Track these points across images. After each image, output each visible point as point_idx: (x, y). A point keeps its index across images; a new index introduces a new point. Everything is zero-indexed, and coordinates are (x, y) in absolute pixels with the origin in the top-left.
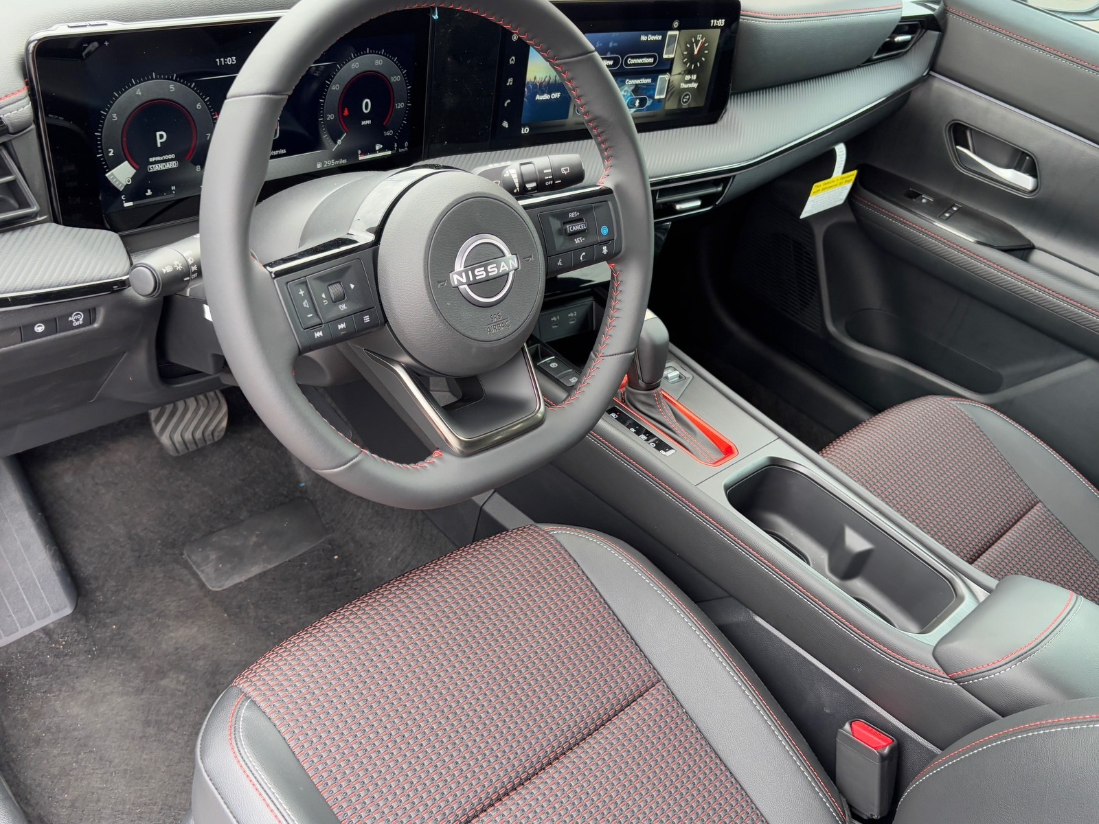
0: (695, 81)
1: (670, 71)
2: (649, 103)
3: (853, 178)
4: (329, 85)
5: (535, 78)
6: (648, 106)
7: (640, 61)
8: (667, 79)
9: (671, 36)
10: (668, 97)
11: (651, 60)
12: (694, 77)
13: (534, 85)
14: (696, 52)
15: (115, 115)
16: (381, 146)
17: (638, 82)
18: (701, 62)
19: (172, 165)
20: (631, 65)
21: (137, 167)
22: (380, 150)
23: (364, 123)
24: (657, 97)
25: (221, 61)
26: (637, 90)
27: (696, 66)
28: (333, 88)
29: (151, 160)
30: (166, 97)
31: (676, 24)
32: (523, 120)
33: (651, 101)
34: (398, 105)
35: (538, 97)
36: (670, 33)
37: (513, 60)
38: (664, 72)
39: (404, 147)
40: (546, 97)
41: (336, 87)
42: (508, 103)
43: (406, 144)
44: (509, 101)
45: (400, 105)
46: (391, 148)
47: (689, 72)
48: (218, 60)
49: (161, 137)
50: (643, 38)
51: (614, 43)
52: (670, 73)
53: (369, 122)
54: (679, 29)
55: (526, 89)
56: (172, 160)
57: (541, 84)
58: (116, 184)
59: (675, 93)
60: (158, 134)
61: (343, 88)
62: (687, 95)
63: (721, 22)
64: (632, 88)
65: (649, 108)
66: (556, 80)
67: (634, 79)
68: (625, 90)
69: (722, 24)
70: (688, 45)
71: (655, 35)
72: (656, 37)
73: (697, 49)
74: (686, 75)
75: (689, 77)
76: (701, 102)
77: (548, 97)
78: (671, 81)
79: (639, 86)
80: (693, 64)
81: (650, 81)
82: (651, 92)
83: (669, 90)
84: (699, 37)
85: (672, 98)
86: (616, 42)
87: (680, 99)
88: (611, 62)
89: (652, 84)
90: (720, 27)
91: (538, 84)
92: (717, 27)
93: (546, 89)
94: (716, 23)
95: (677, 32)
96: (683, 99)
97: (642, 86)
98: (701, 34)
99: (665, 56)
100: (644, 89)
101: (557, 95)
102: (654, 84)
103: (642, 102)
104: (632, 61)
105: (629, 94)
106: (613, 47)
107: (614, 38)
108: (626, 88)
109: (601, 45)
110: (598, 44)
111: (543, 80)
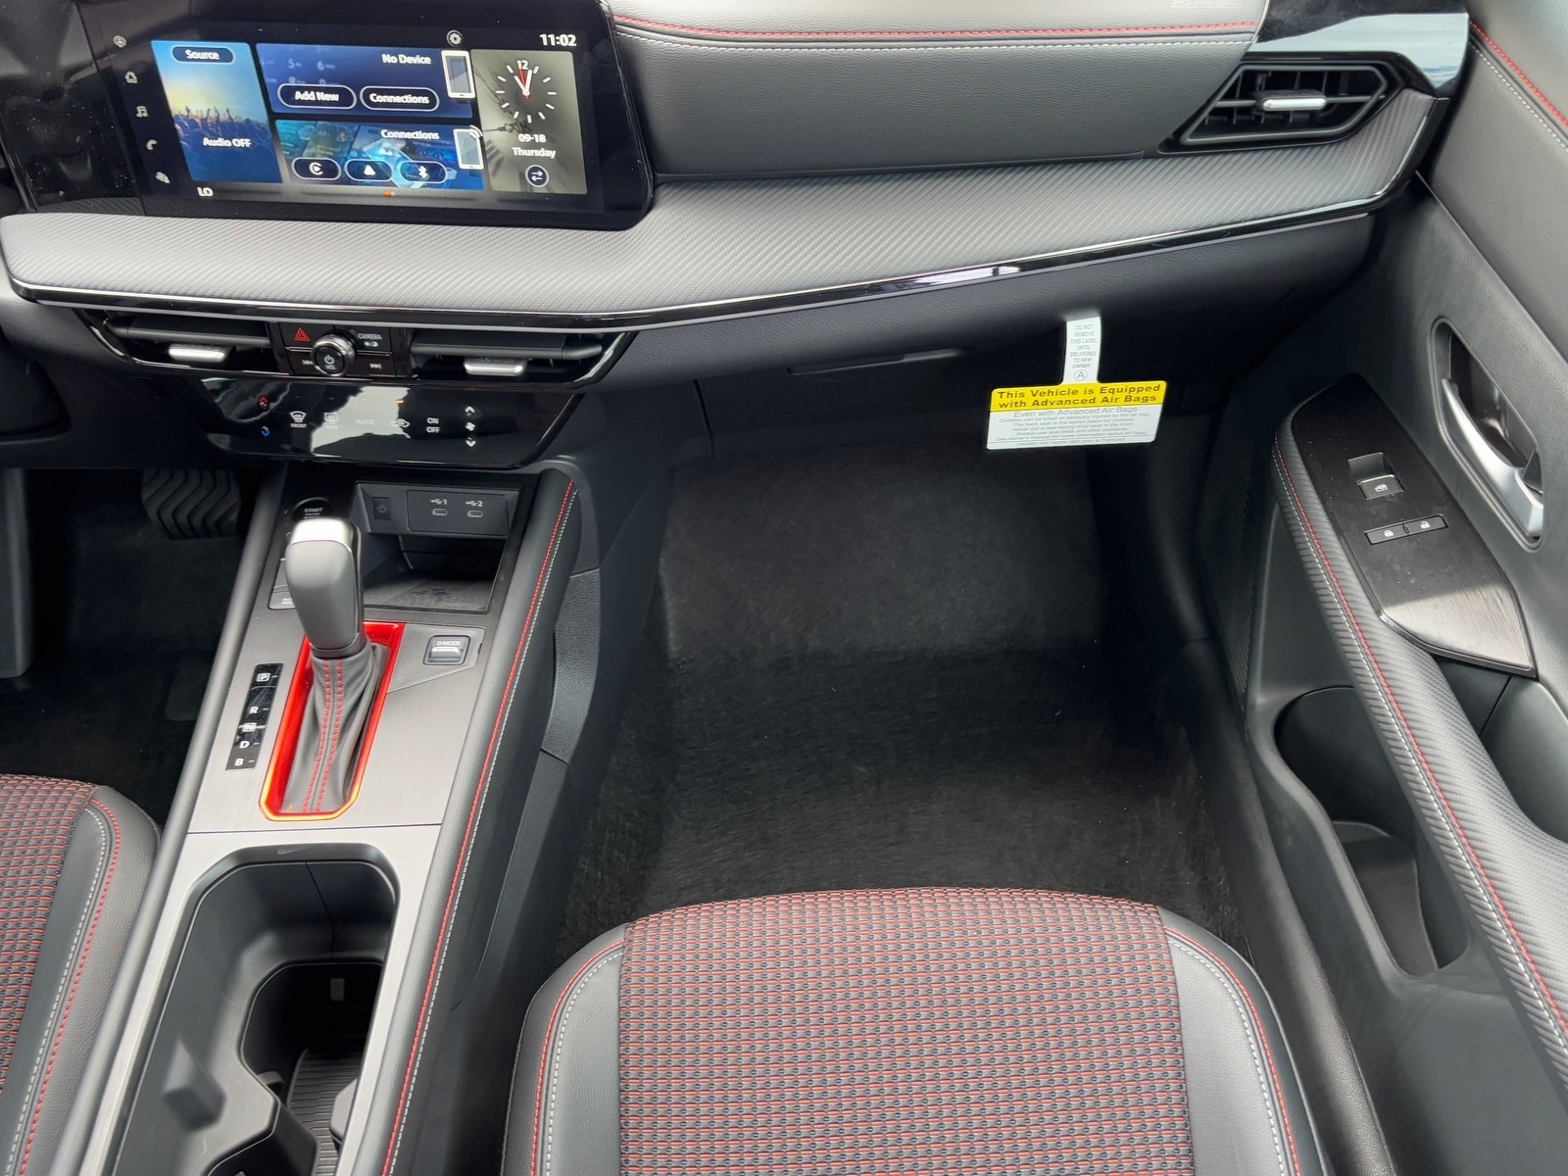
0: (546, 146)
1: (476, 121)
2: (450, 175)
3: (1161, 396)
5: (188, 111)
6: (448, 181)
7: (398, 99)
8: (477, 137)
9: (451, 60)
10: (491, 168)
11: (425, 100)
12: (541, 138)
13: (192, 122)
14: (526, 91)
17: (409, 135)
18: (546, 111)
20: (378, 105)
24: (463, 166)
26: (411, 148)
27: (536, 117)
31: (455, 37)
32: (194, 176)
33: (455, 172)
35: (206, 142)
36: (445, 53)
37: (131, 77)
38: (464, 123)
40: (221, 142)
42: (153, 145)
44: (153, 142)
47: (525, 128)
50: (387, 59)
51: (324, 63)
52: (479, 125)
54: (465, 46)
55: (177, 126)
57: (204, 120)
59: (505, 162)
62: (536, 169)
63: (568, 40)
64: (403, 144)
65: (452, 184)
66: (230, 118)
67: (400, 130)
68: (386, 147)
69: (572, 44)
70: (499, 78)
71: (415, 56)
72: (418, 60)
73: (524, 83)
74: (519, 132)
75: (526, 138)
76: (576, 185)
77: (227, 143)
78: (486, 140)
79: (415, 143)
80: (529, 113)
81: (435, 136)
82: (448, 157)
83: (488, 156)
84: (523, 64)
85: (501, 172)
86: (330, 63)
87: (522, 176)
88: (335, 97)
89: (443, 142)
90: (567, 49)
91: (198, 121)
92: (559, 48)
93: (218, 130)
94: (556, 40)
95: (465, 54)
96: (530, 176)
97: (423, 144)
98: (523, 60)
99: (452, 95)
100: (428, 148)
101: (243, 142)
102: (448, 143)
103: (435, 173)
104: (381, 99)
105: (399, 156)
106: (326, 70)
107: (322, 55)
108: (386, 144)
109: (298, 64)
110: (292, 64)
111: (205, 115)
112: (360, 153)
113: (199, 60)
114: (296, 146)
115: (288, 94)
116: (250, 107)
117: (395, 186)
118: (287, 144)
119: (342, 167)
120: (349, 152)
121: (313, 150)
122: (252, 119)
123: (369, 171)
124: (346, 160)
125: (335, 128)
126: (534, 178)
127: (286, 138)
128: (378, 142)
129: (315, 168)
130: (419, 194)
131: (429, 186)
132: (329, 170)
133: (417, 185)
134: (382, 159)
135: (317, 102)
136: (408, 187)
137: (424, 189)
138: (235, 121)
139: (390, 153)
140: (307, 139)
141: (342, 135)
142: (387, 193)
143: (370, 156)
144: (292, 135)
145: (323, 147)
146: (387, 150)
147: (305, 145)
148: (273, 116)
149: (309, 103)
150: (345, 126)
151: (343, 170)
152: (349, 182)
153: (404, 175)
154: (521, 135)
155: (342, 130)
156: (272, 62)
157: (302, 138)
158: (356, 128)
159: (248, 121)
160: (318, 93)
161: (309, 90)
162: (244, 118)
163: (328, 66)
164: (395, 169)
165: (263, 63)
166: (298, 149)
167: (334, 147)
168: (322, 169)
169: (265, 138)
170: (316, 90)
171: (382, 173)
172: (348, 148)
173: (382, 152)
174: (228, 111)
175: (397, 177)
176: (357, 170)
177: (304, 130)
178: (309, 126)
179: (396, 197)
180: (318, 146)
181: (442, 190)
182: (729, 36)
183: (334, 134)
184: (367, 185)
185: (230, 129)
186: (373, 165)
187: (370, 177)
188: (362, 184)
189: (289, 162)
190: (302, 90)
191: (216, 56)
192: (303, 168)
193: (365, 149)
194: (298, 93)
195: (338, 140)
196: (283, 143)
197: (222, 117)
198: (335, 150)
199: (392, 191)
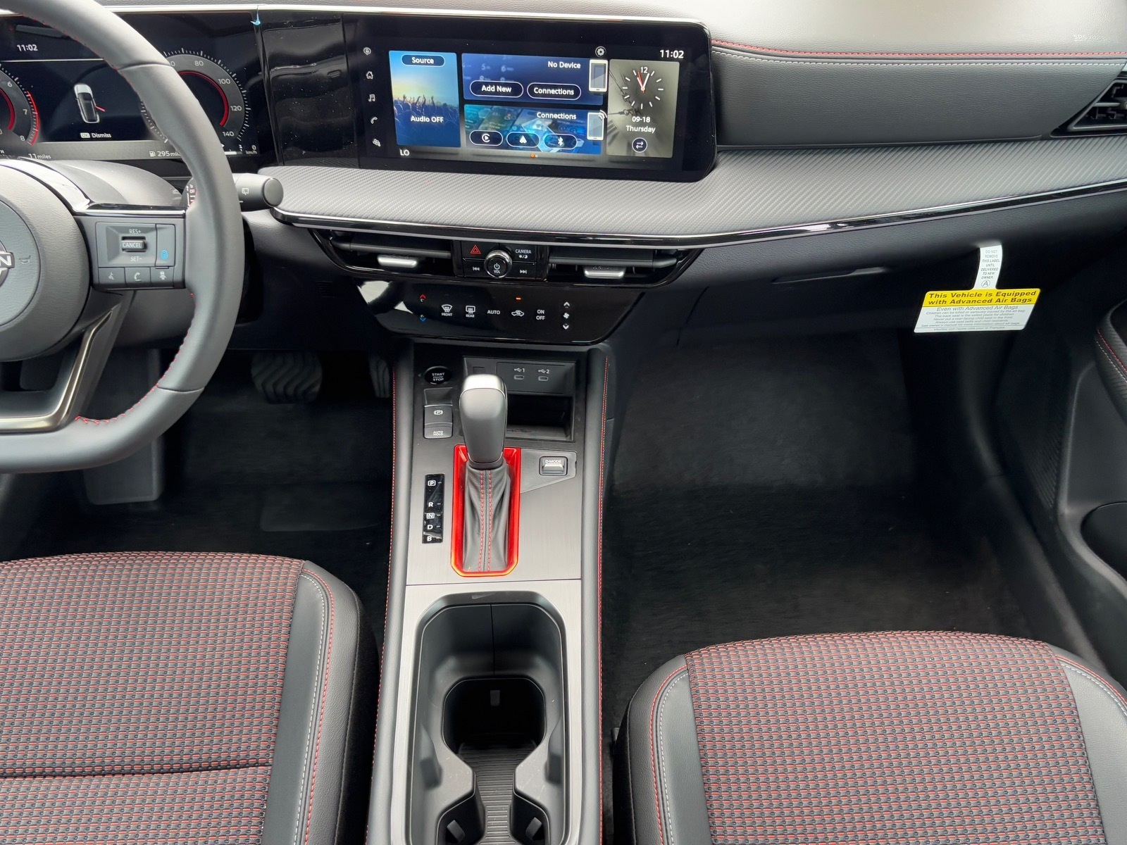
0: (650, 125)
1: (604, 107)
2: (579, 143)
3: (1035, 298)
5: (404, 97)
6: (577, 148)
7: (553, 92)
8: (603, 118)
9: (596, 66)
10: (608, 140)
11: (572, 92)
12: (648, 120)
13: (406, 106)
14: (643, 88)
17: (556, 116)
18: (655, 101)
20: (538, 95)
24: (590, 138)
25: (22, 48)
26: (555, 125)
27: (646, 105)
31: (601, 51)
32: (399, 142)
33: (583, 141)
34: (234, 108)
35: (414, 119)
36: (592, 61)
37: (370, 75)
38: (596, 108)
39: (252, 150)
40: (423, 119)
42: (374, 121)
43: (254, 147)
44: (375, 118)
45: (237, 108)
46: (237, 150)
47: (637, 112)
48: (19, 46)
50: (551, 64)
51: (506, 67)
52: (606, 110)
54: (606, 57)
55: (395, 108)
57: (414, 105)
59: (619, 135)
62: (640, 140)
63: (679, 54)
64: (550, 122)
65: (579, 150)
66: (433, 103)
67: (549, 112)
68: (538, 124)
69: (681, 57)
70: (627, 78)
71: (570, 63)
72: (572, 65)
73: (643, 84)
74: (633, 115)
75: (638, 119)
76: (666, 152)
77: (427, 120)
78: (608, 121)
79: (559, 122)
80: (641, 103)
81: (574, 117)
82: (580, 131)
83: (608, 131)
84: (644, 70)
85: (615, 142)
86: (510, 67)
87: (629, 145)
88: (509, 90)
89: (579, 121)
90: (677, 60)
91: (410, 105)
92: (672, 59)
93: (422, 111)
94: (670, 54)
95: (605, 62)
96: (635, 144)
97: (564, 122)
98: (646, 67)
99: (591, 89)
100: (568, 126)
101: (438, 119)
102: (582, 122)
103: (569, 142)
104: (541, 91)
105: (546, 130)
106: (507, 71)
107: (507, 62)
108: (539, 122)
109: (488, 67)
110: (484, 68)
111: (415, 101)
112: (519, 127)
113: (420, 64)
114: (475, 122)
115: (477, 87)
116: (450, 98)
117: (539, 150)
118: (469, 121)
119: (505, 137)
120: (511, 127)
121: (486, 125)
122: (448, 104)
123: (523, 140)
124: (508, 132)
125: (505, 110)
126: (637, 147)
127: (469, 117)
128: (533, 121)
129: (486, 138)
130: (555, 156)
131: (563, 151)
132: (495, 139)
133: (555, 150)
134: (534, 132)
135: (496, 93)
136: (547, 152)
137: (559, 153)
138: (436, 104)
139: (540, 128)
140: (484, 117)
141: (509, 115)
142: (532, 156)
143: (525, 130)
144: (474, 114)
145: (494, 123)
146: (538, 126)
147: (481, 121)
148: (463, 101)
149: (491, 93)
150: (512, 109)
151: (505, 139)
152: (507, 147)
153: (546, 143)
154: (634, 117)
155: (509, 112)
156: (470, 66)
157: (480, 117)
158: (519, 111)
159: (445, 105)
160: (498, 87)
161: (492, 84)
162: (442, 103)
163: (509, 69)
164: (542, 139)
165: (463, 66)
166: (476, 124)
167: (501, 123)
168: (490, 138)
169: (454, 116)
170: (496, 84)
171: (532, 141)
172: (511, 124)
173: (535, 127)
174: (432, 98)
175: (541, 145)
176: (514, 140)
177: (482, 112)
178: (487, 108)
179: (539, 158)
180: (491, 123)
181: (572, 154)
182: (788, 54)
183: (503, 114)
184: (520, 149)
185: (430, 110)
186: (527, 136)
187: (523, 144)
188: (516, 149)
189: (467, 133)
190: (487, 85)
191: (432, 61)
192: (477, 137)
193: (523, 125)
194: (484, 86)
195: (505, 118)
196: (466, 120)
197: (427, 103)
198: (502, 125)
199: (536, 154)
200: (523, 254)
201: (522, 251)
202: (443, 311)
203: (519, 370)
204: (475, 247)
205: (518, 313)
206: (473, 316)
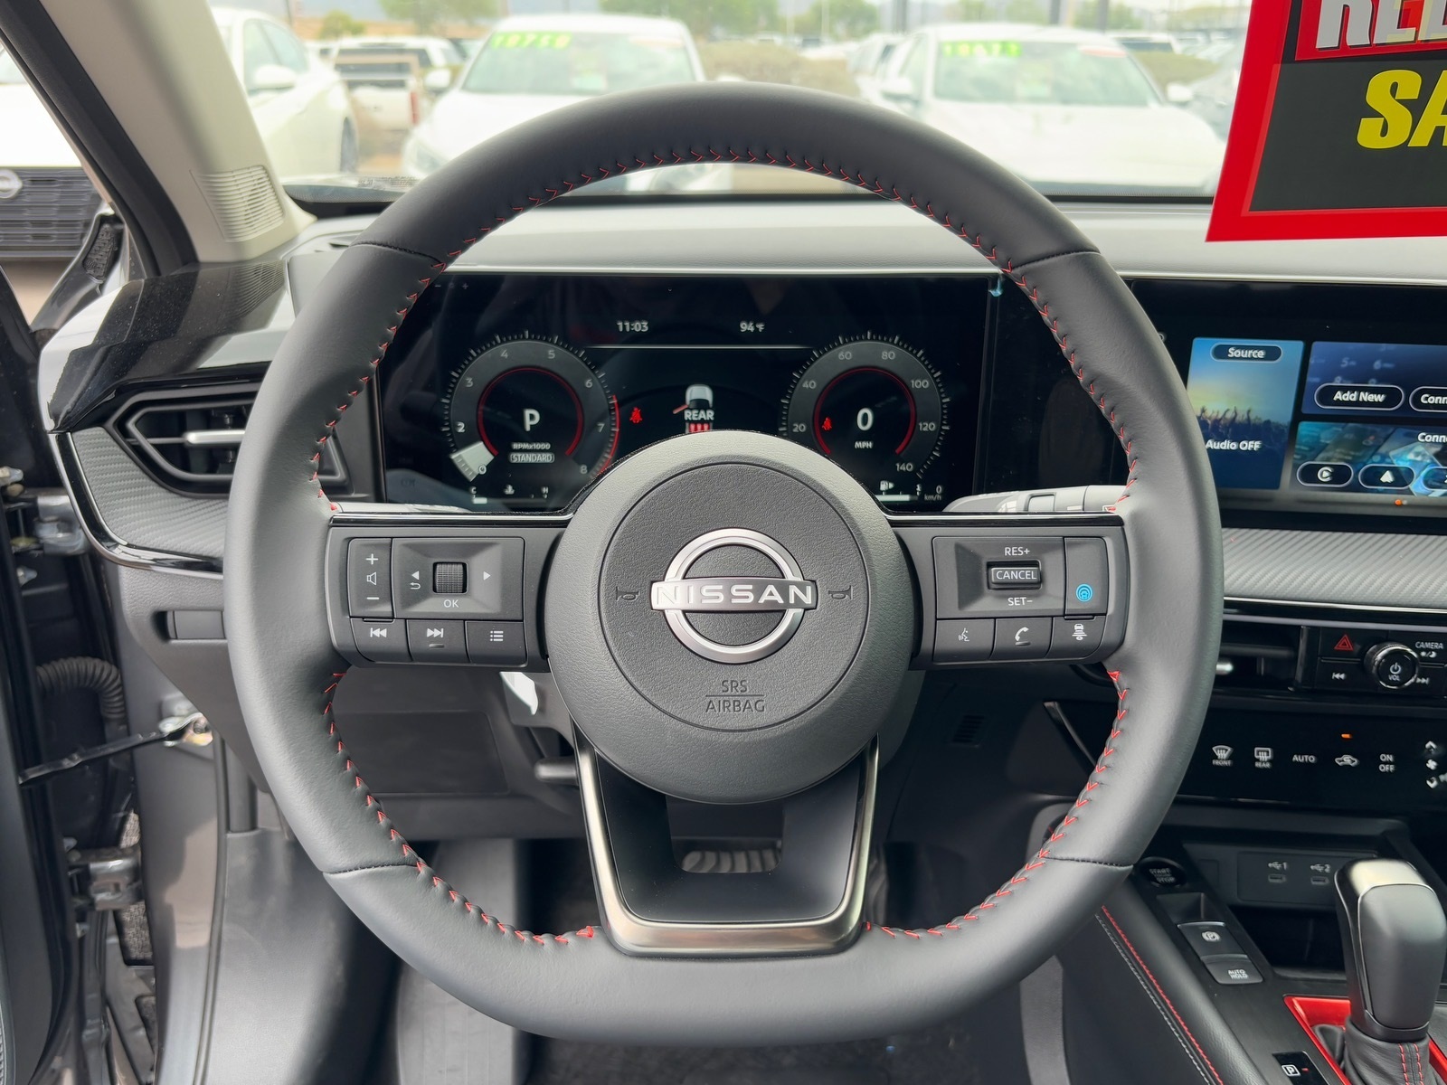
4: (798, 380)
5: (1203, 411)
15: (469, 380)
16: (891, 486)
19: (546, 458)
20: (1428, 406)
21: (496, 453)
22: (889, 492)
23: (858, 445)
25: (624, 326)
28: (805, 385)
29: (516, 446)
30: (543, 365)
34: (924, 426)
35: (1209, 444)
39: (935, 494)
40: (1226, 445)
41: (810, 384)
43: (939, 489)
45: (928, 427)
46: (912, 492)
48: (620, 324)
49: (531, 417)
51: (1383, 362)
53: (869, 445)
56: (545, 451)
57: (1217, 421)
58: (464, 471)
60: (528, 412)
61: (822, 387)
66: (1249, 419)
67: (1441, 433)
68: (1417, 452)
77: (1232, 446)
86: (1389, 362)
88: (1380, 398)
91: (1209, 422)
93: (1228, 432)
101: (1254, 445)
104: (1433, 400)
105: (1428, 461)
106: (1382, 369)
107: (1384, 354)
108: (1420, 449)
109: (1353, 363)
110: (1345, 363)
111: (1220, 416)
112: (1385, 457)
113: (1241, 358)
114: (1312, 449)
115: (1327, 395)
116: (1281, 412)
117: (1411, 493)
118: (1303, 448)
119: (1357, 473)
120: (1371, 457)
121: (1330, 454)
122: (1273, 420)
123: (1387, 477)
124: (1365, 465)
125: (1366, 430)
127: (1304, 441)
128: (1410, 446)
129: (1324, 474)
130: (1436, 503)
132: (1339, 475)
133: (1438, 492)
134: (1407, 465)
135: (1358, 403)
136: (1423, 496)
137: (1444, 498)
138: (1252, 422)
139: (1419, 458)
140: (1328, 442)
141: (1372, 438)
142: (1397, 502)
143: (1394, 461)
144: (1312, 437)
145: (1343, 451)
146: (1417, 454)
147: (1323, 448)
148: (1298, 416)
149: (1349, 403)
150: (1378, 429)
151: (1357, 475)
152: (1356, 488)
153: (1427, 483)
155: (1373, 433)
156: (1323, 361)
157: (1322, 441)
158: (1391, 430)
159: (1268, 422)
160: (1362, 394)
161: (1352, 390)
162: (1264, 419)
163: (1387, 365)
164: (1419, 475)
165: (1312, 361)
166: (1313, 453)
167: (1355, 450)
168: (1332, 475)
169: (1280, 440)
170: (1360, 390)
171: (1402, 478)
172: (1371, 452)
173: (1411, 456)
175: (1417, 486)
176: (1373, 477)
177: (1328, 433)
178: (1336, 428)
179: (1409, 506)
180: (1338, 450)
183: (1362, 435)
184: (1378, 492)
185: (1240, 430)
186: (1395, 471)
187: (1387, 484)
188: (1373, 491)
189: (1295, 467)
190: (1344, 390)
191: (1261, 354)
192: (1310, 474)
193: (1391, 454)
194: (1339, 393)
195: (1364, 443)
196: (1297, 447)
197: (1239, 419)
198: (1357, 454)
199: (1403, 500)
200: (1428, 650)
201: (1428, 645)
202: (1216, 758)
203: (1276, 865)
204: (1346, 639)
205: (1347, 760)
206: (1268, 765)
